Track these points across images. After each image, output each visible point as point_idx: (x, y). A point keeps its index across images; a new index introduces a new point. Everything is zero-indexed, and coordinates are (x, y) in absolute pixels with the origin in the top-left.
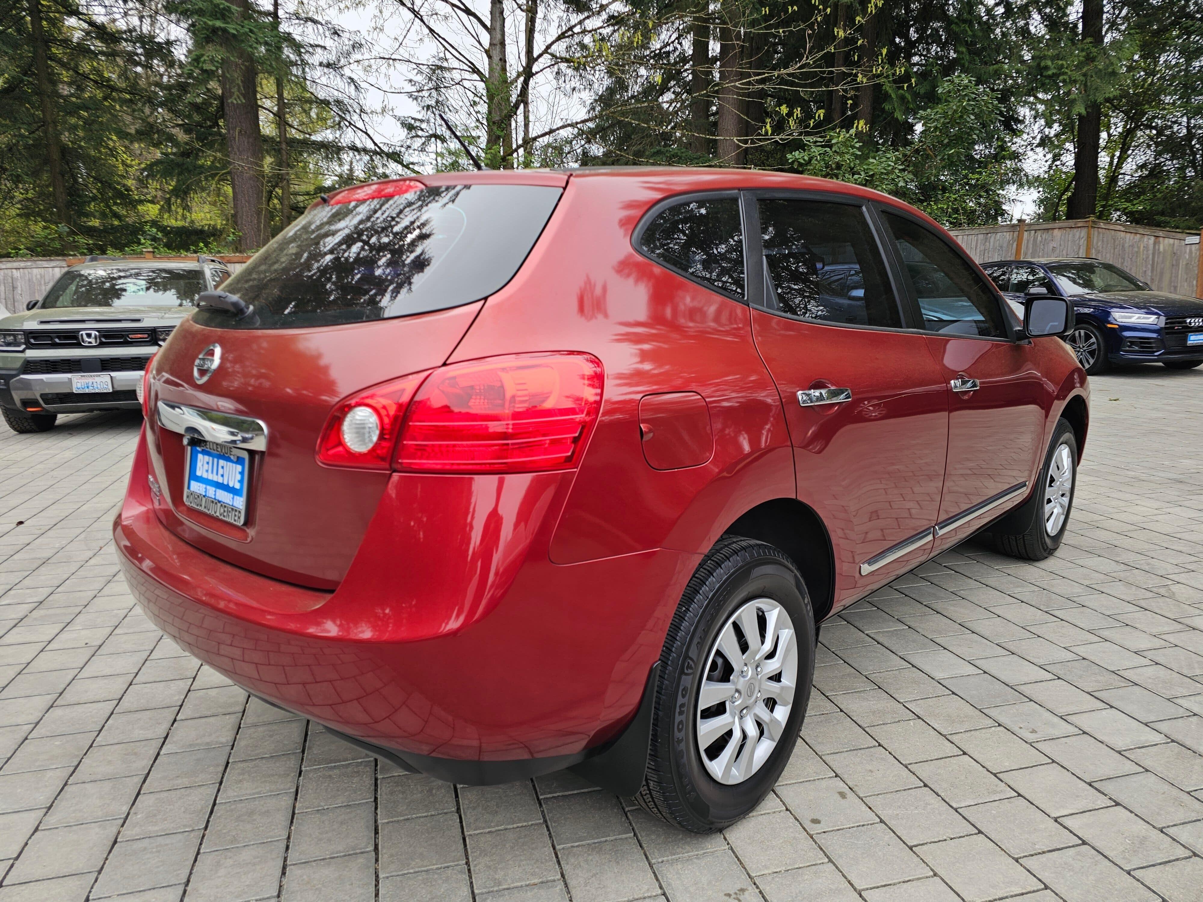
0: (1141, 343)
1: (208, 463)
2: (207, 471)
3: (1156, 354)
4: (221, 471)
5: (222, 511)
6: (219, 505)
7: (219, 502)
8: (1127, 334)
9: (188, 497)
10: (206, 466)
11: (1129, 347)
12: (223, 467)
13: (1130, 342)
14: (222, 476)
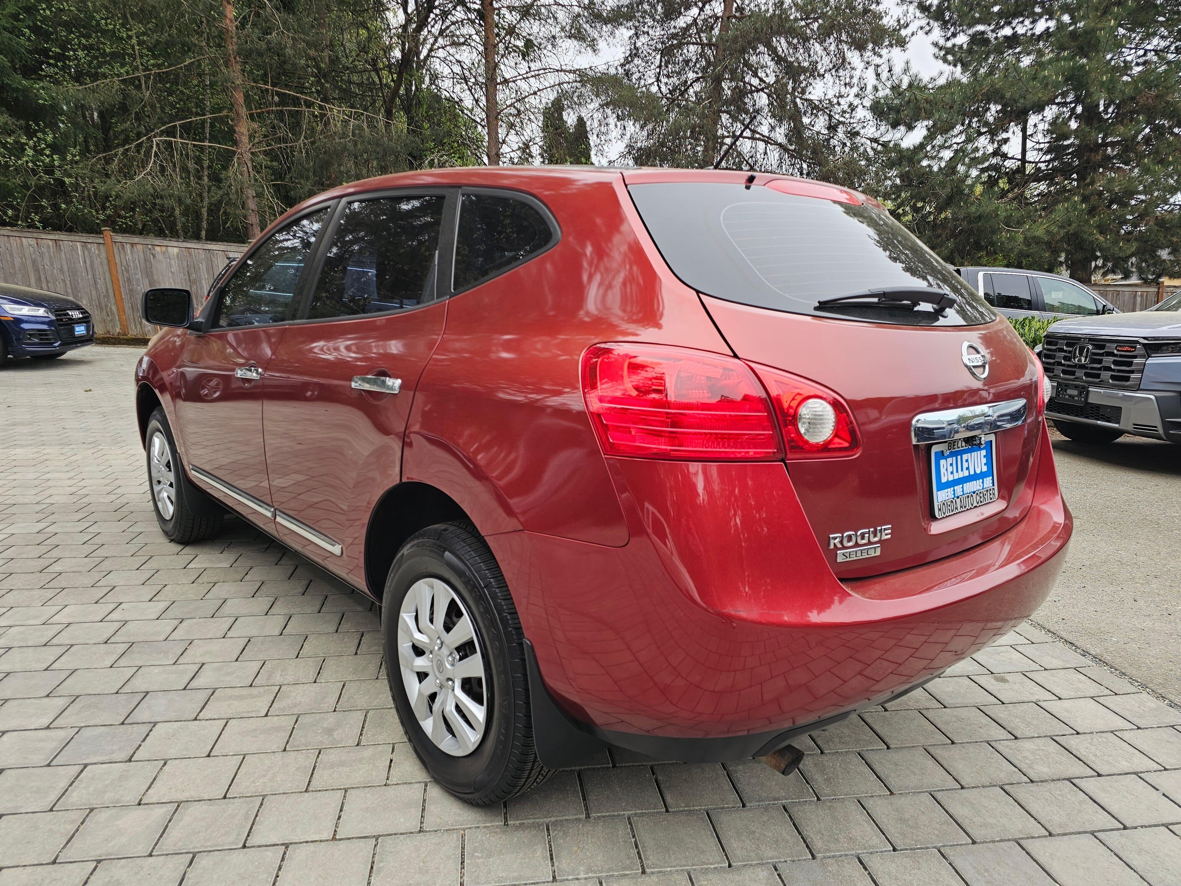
0: (41, 335)
1: (951, 465)
2: (952, 473)
3: (56, 345)
4: (965, 465)
5: (978, 498)
6: (974, 495)
7: (974, 492)
8: (25, 326)
9: (940, 510)
10: (950, 469)
11: (29, 339)
12: (967, 461)
13: (30, 334)
14: (968, 469)
